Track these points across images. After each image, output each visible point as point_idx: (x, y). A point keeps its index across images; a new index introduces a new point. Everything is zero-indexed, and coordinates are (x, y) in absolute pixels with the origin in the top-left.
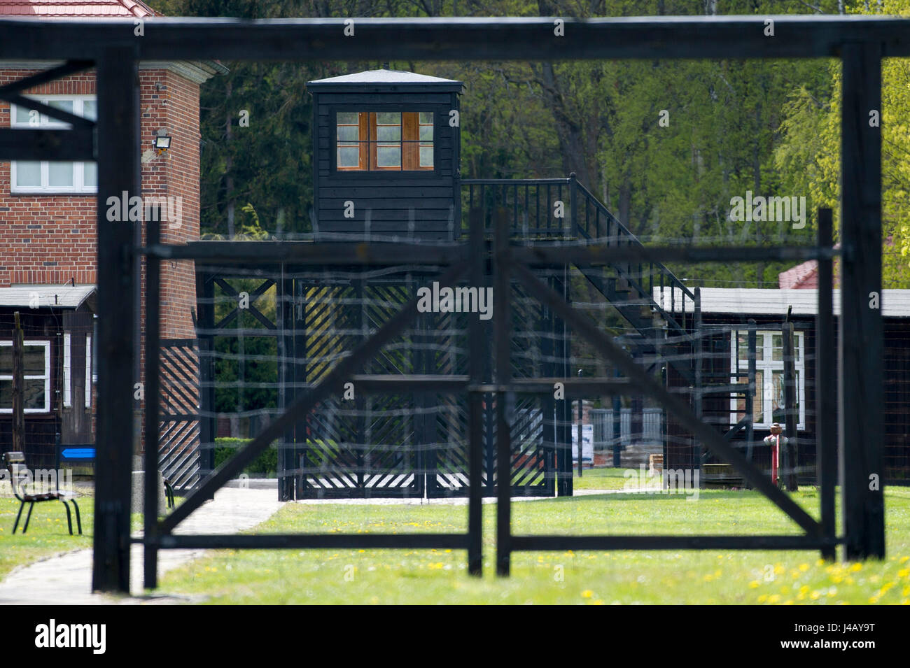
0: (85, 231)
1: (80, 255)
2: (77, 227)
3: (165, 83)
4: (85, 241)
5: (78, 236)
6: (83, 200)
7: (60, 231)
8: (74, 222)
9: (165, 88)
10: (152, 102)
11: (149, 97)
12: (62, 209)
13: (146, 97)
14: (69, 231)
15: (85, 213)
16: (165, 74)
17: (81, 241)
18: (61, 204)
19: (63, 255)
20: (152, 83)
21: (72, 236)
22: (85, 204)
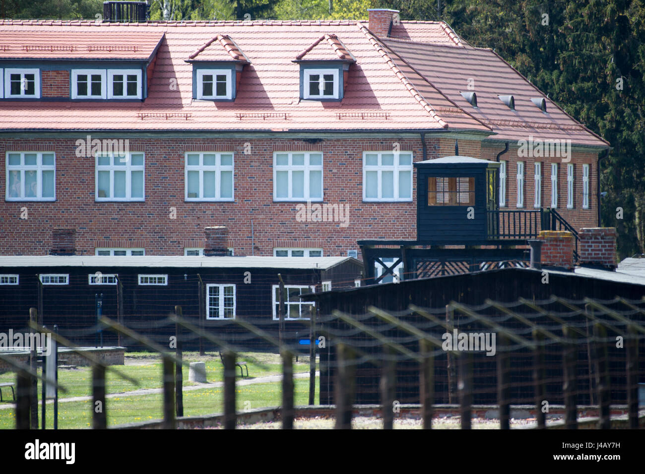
0: (398, 221)
1: (396, 233)
2: (395, 219)
3: (439, 145)
4: (398, 226)
5: (395, 223)
6: (397, 205)
7: (387, 221)
8: (393, 216)
9: (439, 147)
10: (433, 155)
11: (431, 152)
12: (388, 210)
13: (429, 152)
14: (391, 221)
15: (399, 212)
16: (439, 140)
17: (397, 226)
18: (387, 207)
19: (388, 233)
20: (433, 145)
21: (392, 223)
22: (399, 207)
